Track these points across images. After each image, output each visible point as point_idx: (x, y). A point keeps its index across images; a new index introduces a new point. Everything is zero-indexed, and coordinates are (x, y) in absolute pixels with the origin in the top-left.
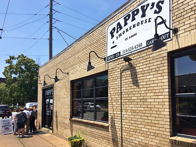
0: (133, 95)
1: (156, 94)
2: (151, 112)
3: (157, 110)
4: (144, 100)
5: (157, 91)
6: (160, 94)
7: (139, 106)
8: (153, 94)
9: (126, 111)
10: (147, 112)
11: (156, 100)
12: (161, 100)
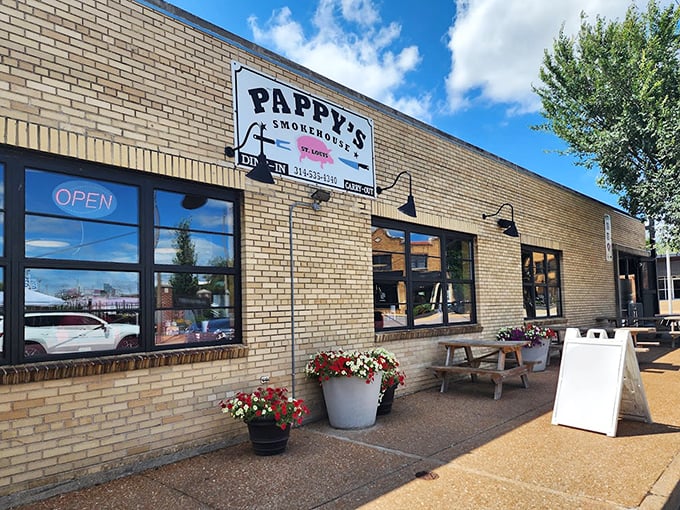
0: (320, 270)
1: (358, 272)
2: (351, 301)
3: (359, 296)
4: (339, 280)
5: (360, 268)
6: (364, 273)
7: (333, 291)
8: (354, 272)
9: (304, 301)
10: (346, 301)
11: (359, 282)
12: (364, 282)
